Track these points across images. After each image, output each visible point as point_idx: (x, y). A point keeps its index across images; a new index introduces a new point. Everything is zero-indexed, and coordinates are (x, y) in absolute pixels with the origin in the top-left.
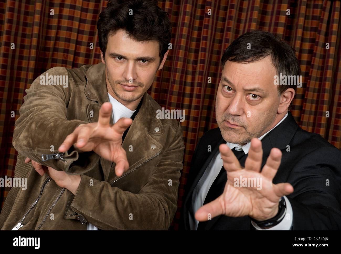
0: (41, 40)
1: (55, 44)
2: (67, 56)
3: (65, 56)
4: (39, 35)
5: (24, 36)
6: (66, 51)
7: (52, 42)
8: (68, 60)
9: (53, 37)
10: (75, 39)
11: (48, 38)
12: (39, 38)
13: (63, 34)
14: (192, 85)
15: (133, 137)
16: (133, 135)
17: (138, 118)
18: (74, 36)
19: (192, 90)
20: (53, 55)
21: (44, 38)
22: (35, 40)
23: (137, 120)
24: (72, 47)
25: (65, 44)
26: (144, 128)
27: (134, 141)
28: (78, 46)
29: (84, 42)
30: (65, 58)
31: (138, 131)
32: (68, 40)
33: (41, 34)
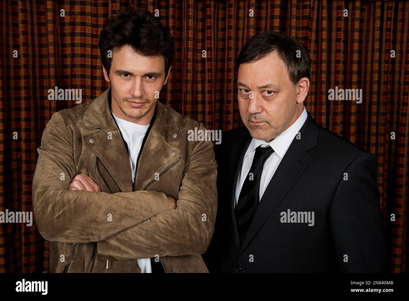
0: (58, 70)
1: (72, 71)
2: (85, 80)
3: (83, 81)
4: (55, 65)
5: (41, 67)
6: (83, 76)
7: (69, 70)
8: (87, 84)
9: (69, 65)
10: (90, 64)
11: (65, 67)
12: (56, 68)
13: (78, 61)
14: (203, 92)
15: (150, 146)
16: (151, 144)
17: (154, 128)
18: (88, 62)
19: (204, 97)
20: (71, 81)
21: (60, 67)
22: (52, 70)
23: (153, 130)
24: (88, 72)
25: (81, 70)
26: (161, 137)
27: (152, 150)
28: (93, 70)
29: (99, 66)
30: (83, 83)
31: (155, 140)
32: (83, 66)
33: (57, 64)
